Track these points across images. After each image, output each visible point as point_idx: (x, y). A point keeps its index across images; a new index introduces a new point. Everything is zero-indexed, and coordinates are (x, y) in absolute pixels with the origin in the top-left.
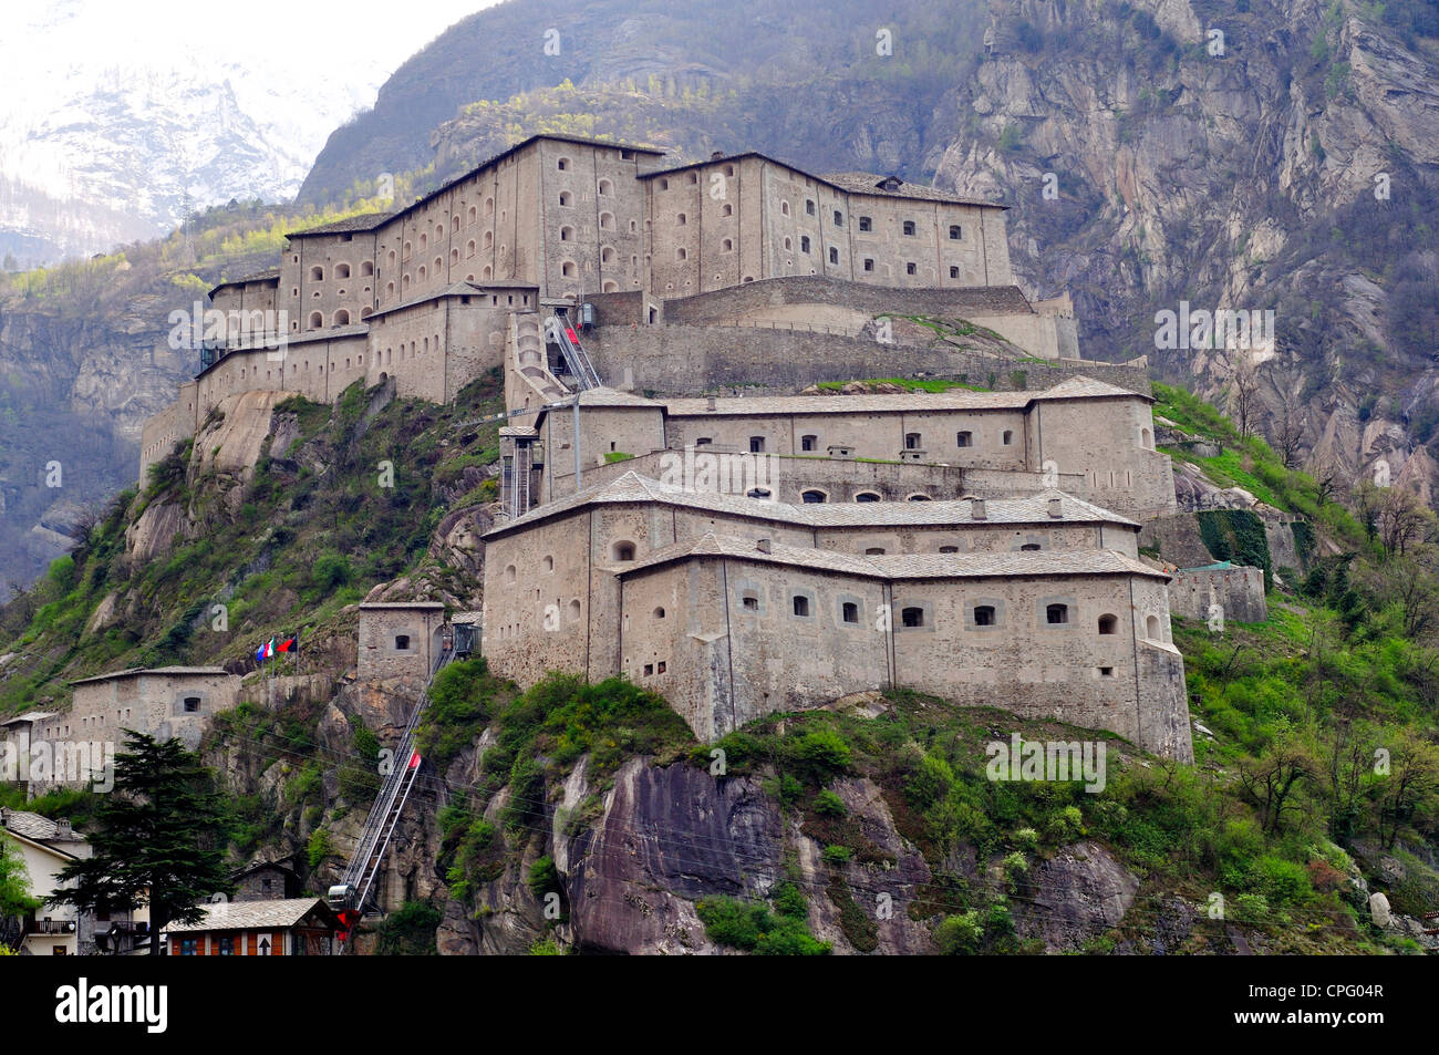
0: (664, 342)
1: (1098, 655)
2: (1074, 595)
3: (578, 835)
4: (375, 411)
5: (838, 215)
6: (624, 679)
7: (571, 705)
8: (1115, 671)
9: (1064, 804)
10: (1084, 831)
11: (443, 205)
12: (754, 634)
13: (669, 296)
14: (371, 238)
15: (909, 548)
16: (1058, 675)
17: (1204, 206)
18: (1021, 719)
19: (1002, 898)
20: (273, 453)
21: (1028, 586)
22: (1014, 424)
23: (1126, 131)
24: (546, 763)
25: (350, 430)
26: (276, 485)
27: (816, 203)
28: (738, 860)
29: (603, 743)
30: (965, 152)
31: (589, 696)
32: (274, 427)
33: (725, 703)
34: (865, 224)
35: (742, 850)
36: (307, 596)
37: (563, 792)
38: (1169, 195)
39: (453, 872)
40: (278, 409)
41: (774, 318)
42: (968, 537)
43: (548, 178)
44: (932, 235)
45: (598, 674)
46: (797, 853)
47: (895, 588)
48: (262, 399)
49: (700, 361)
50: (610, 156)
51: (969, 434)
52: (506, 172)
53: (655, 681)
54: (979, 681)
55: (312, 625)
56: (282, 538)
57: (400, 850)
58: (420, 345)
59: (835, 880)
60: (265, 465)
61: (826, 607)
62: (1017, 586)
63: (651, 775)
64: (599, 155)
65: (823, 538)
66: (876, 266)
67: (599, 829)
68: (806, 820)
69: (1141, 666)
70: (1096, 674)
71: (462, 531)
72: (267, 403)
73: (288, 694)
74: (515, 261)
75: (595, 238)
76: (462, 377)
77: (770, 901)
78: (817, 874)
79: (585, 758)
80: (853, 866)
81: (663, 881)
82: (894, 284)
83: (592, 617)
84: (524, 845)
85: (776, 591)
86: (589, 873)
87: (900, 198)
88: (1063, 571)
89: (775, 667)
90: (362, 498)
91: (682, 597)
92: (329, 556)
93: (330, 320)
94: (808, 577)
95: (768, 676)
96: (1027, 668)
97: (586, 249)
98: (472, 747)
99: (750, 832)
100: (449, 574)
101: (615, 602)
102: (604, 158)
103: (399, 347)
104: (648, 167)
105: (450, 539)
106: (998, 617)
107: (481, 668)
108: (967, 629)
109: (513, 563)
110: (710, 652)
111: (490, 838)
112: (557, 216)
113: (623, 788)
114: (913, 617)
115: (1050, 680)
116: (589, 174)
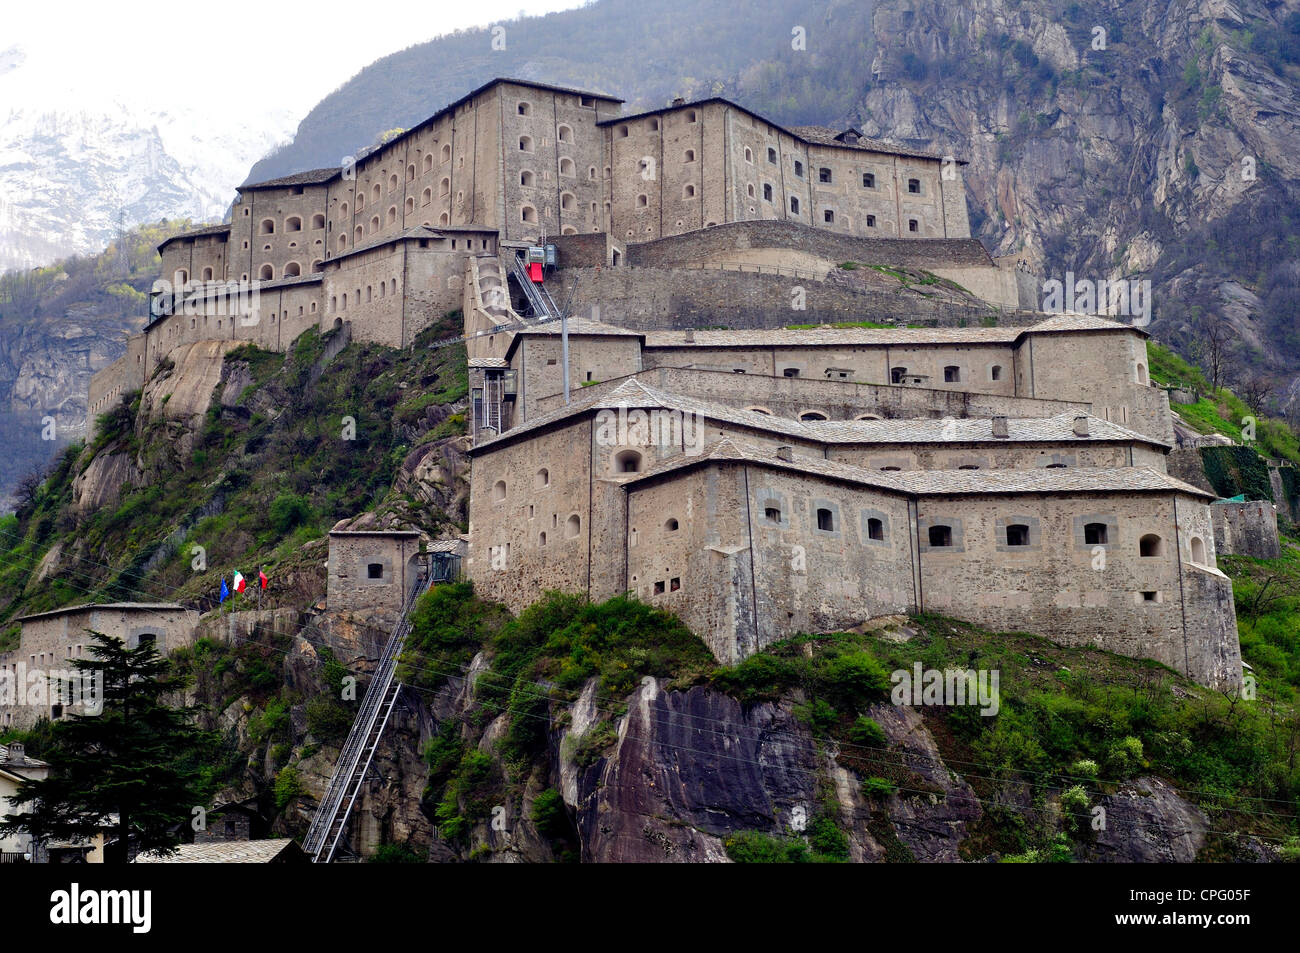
0: (628, 285)
1: (1140, 579)
2: (1113, 514)
3: (589, 765)
4: (331, 354)
5: (798, 165)
6: (631, 598)
7: (574, 625)
8: (1159, 596)
9: (1123, 735)
10: (1147, 764)
11: (399, 153)
12: (777, 547)
13: (630, 242)
14: (323, 191)
15: (928, 465)
16: (1096, 600)
17: (1081, 222)
18: (1059, 646)
19: (1063, 836)
20: (225, 400)
21: (1064, 504)
22: (1002, 358)
23: (1007, 153)
24: (549, 687)
25: (304, 375)
26: (228, 431)
27: (777, 152)
28: (768, 793)
29: (614, 665)
31: (593, 615)
32: (225, 375)
33: (748, 621)
34: (825, 176)
35: (773, 783)
36: (264, 537)
37: (570, 719)
38: (1048, 211)
39: (443, 809)
40: (229, 357)
41: (741, 261)
42: (990, 455)
43: (508, 123)
44: (891, 188)
45: (601, 593)
46: (834, 785)
47: (921, 505)
48: (213, 348)
49: (665, 304)
50: (570, 102)
51: (956, 369)
52: (465, 120)
53: (668, 599)
54: (1012, 606)
55: (271, 564)
56: (236, 481)
57: (375, 791)
58: (376, 291)
59: (877, 815)
60: (217, 411)
61: (850, 521)
62: (1052, 504)
63: (668, 699)
64: (558, 101)
65: (834, 454)
66: (836, 217)
67: (612, 759)
68: (843, 749)
69: (1187, 590)
70: (1138, 598)
71: (430, 465)
72: (218, 352)
73: (249, 629)
74: (474, 205)
75: (555, 184)
76: (420, 321)
77: (806, 838)
78: (857, 809)
79: (594, 681)
80: (896, 800)
81: (686, 816)
82: (854, 233)
83: (594, 532)
84: (525, 777)
85: (799, 502)
86: (603, 807)
87: (859, 150)
88: (1101, 488)
89: (799, 585)
90: (318, 440)
91: (698, 507)
92: (288, 496)
93: (280, 270)
94: (832, 489)
95: (791, 593)
96: (1064, 592)
97: (546, 194)
98: (461, 674)
99: (781, 761)
100: (417, 508)
101: (620, 515)
102: (563, 104)
103: (354, 292)
104: (607, 114)
105: (418, 473)
106: (1033, 537)
107: (468, 591)
108: (999, 549)
109: (504, 478)
110: (732, 565)
111: (487, 769)
112: (517, 160)
113: (638, 712)
114: (940, 536)
115: (1090, 605)
116: (549, 120)
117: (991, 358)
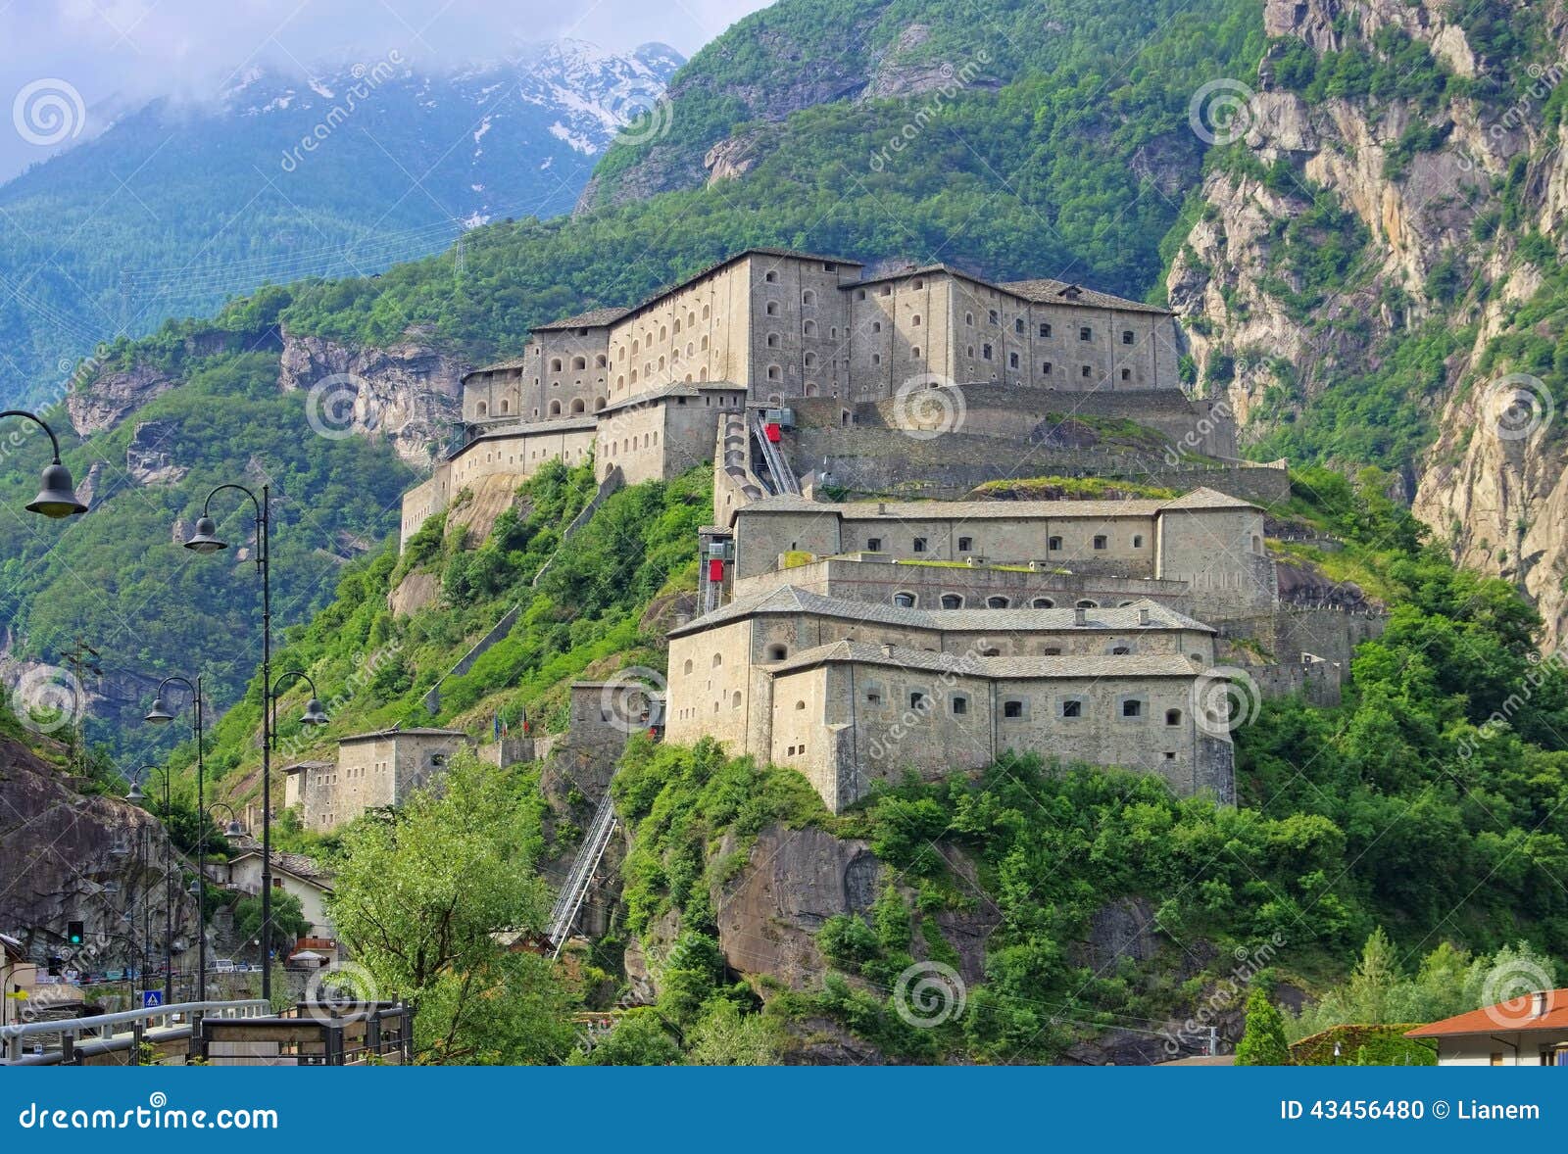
0: (854, 443)
1: (1164, 743)
2: (1146, 694)
3: (728, 881)
5: (1019, 322)
8: (1178, 756)
11: (666, 308)
12: (876, 724)
13: (864, 398)
14: (605, 334)
15: (1019, 651)
16: (1129, 758)
21: (1109, 685)
22: (1142, 530)
23: (1395, 169)
27: (999, 313)
30: (1236, 186)
32: (515, 508)
33: (850, 780)
34: (1045, 331)
35: (855, 896)
38: (1433, 235)
40: (519, 491)
42: (1070, 641)
43: (757, 291)
44: (1107, 341)
45: (754, 752)
47: (1000, 685)
48: (506, 482)
50: (814, 269)
51: (1104, 538)
52: (721, 281)
53: (796, 760)
58: (642, 441)
61: (939, 701)
62: (1100, 686)
64: (804, 268)
65: (949, 640)
66: (1054, 371)
69: (1199, 751)
70: (1162, 758)
72: (510, 486)
73: (516, 754)
74: (728, 364)
75: (799, 344)
78: (914, 915)
81: (791, 919)
82: (1071, 387)
83: (750, 706)
85: (895, 689)
86: (736, 911)
87: (1077, 306)
88: (1138, 673)
91: (818, 694)
93: (567, 408)
94: (924, 678)
96: (1105, 752)
97: (791, 354)
101: (767, 696)
102: (808, 270)
103: (623, 442)
104: (848, 278)
106: (1083, 711)
108: (1057, 720)
109: (690, 657)
110: (839, 739)
112: (765, 324)
114: (1013, 709)
115: (1124, 762)
116: (794, 285)
117: (1134, 530)
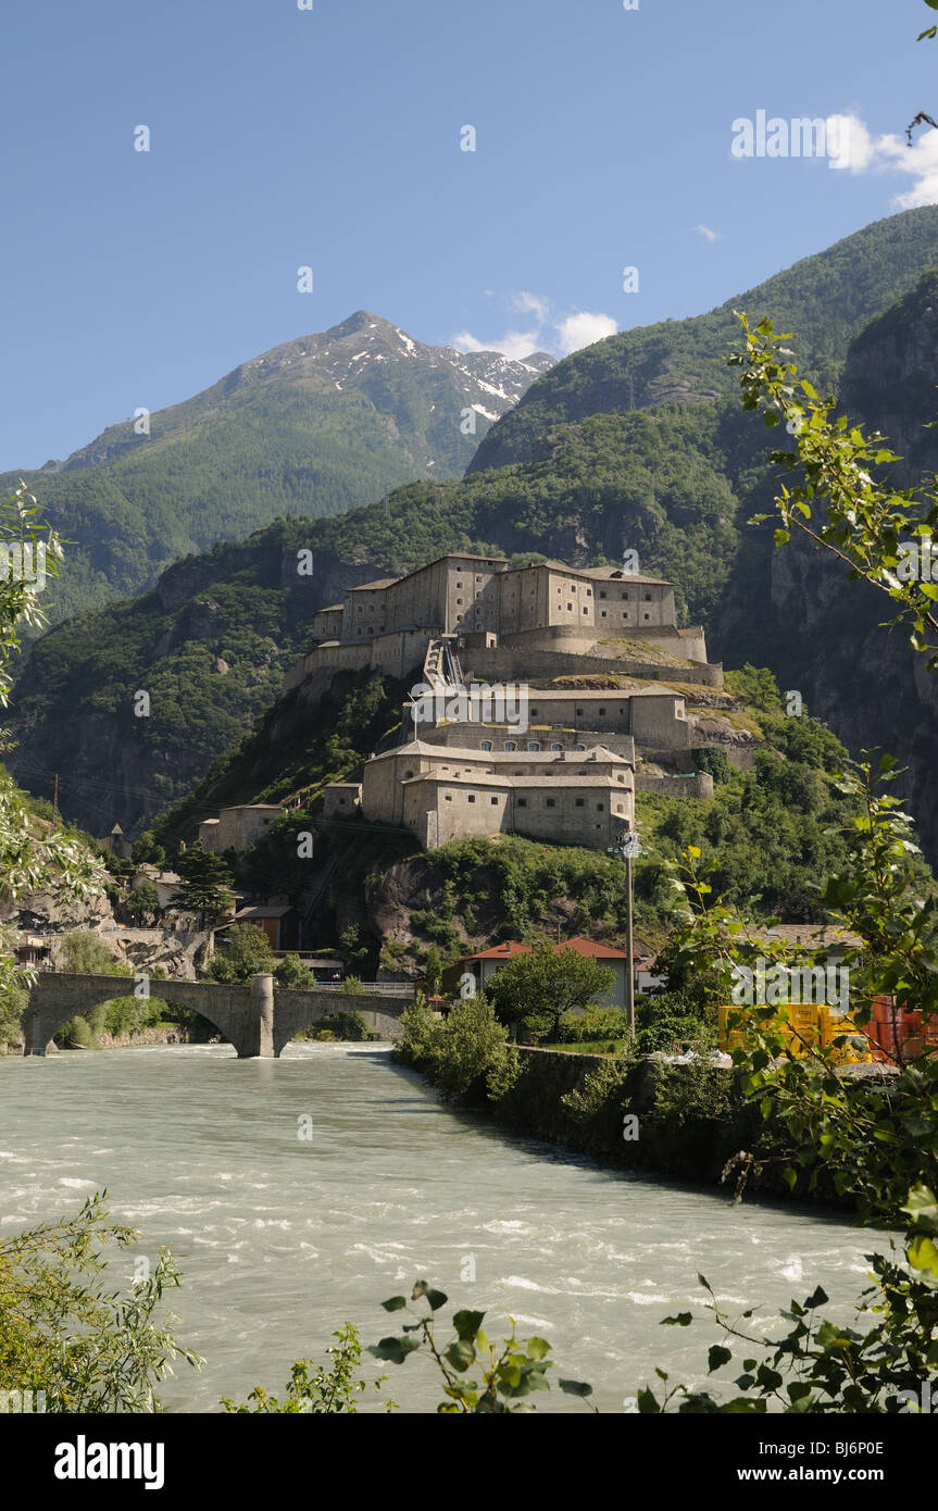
0: (495, 656)
1: (596, 820)
2: (587, 795)
3: (373, 887)
5: (589, 591)
8: (602, 827)
10: (567, 892)
12: (450, 811)
14: (385, 594)
15: (532, 773)
16: (579, 827)
20: (330, 698)
21: (569, 791)
27: (577, 587)
28: (429, 898)
29: (388, 851)
33: (435, 837)
34: (604, 595)
42: (557, 768)
43: (452, 576)
47: (516, 791)
50: (482, 564)
51: (605, 710)
52: (435, 572)
53: (412, 825)
61: (483, 799)
62: (565, 791)
64: (477, 564)
65: (498, 767)
66: (607, 616)
67: (381, 885)
69: (612, 824)
70: (594, 827)
72: (330, 673)
75: (474, 603)
82: (615, 624)
83: (395, 800)
85: (460, 793)
88: (583, 785)
89: (458, 823)
91: (422, 795)
94: (477, 789)
95: (454, 827)
96: (567, 824)
101: (402, 795)
106: (556, 804)
108: (544, 808)
110: (429, 818)
112: (455, 593)
115: (576, 829)
116: (472, 573)
